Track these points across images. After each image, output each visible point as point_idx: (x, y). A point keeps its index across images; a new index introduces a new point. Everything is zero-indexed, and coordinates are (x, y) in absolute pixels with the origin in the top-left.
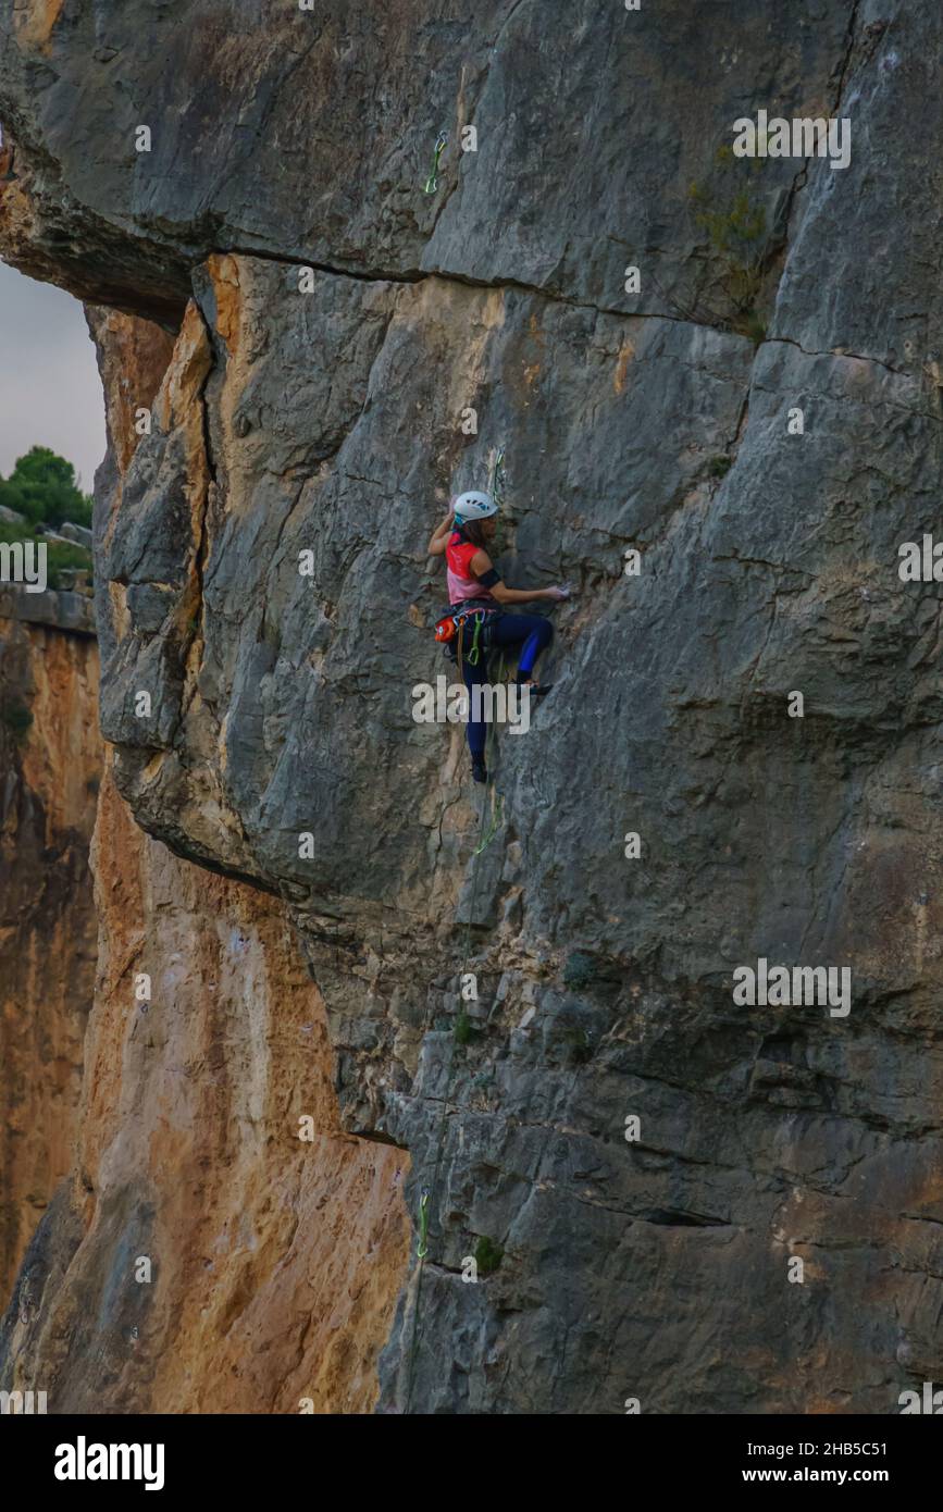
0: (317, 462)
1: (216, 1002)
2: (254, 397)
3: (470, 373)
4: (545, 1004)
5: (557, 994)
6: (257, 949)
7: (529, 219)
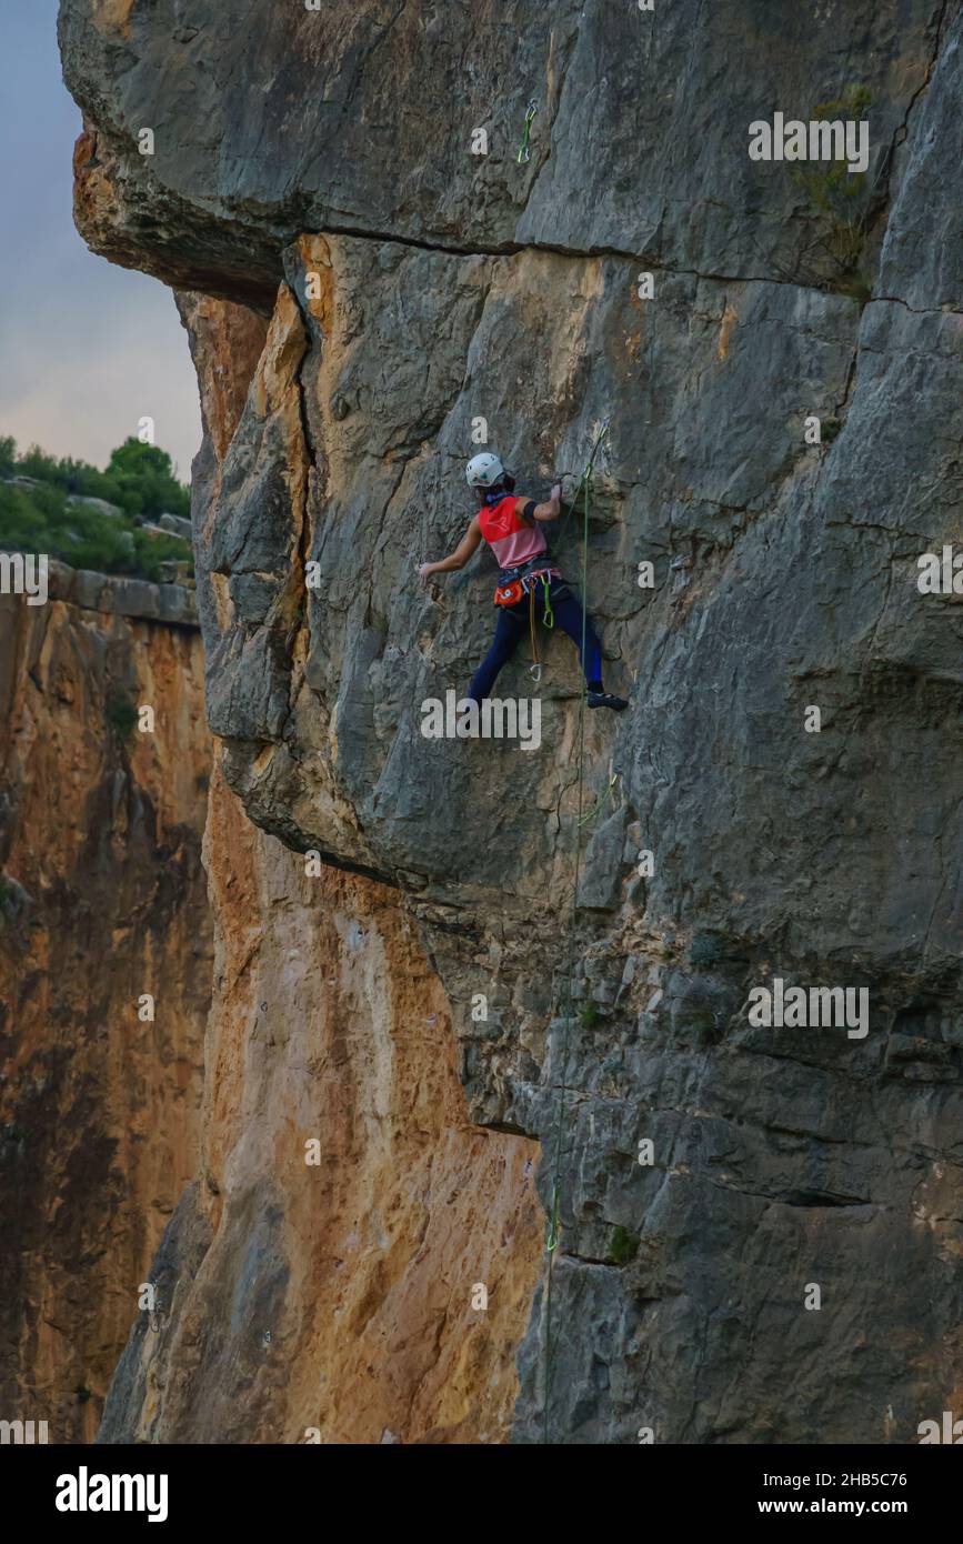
0: (418, 443)
1: (336, 997)
2: (351, 379)
3: (571, 346)
4: (672, 986)
5: (683, 975)
6: (375, 941)
7: (625, 185)
